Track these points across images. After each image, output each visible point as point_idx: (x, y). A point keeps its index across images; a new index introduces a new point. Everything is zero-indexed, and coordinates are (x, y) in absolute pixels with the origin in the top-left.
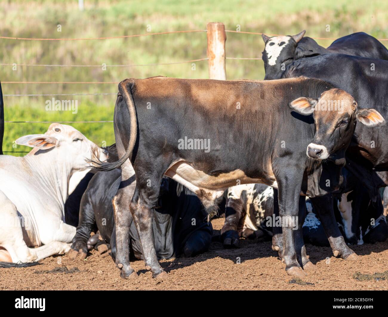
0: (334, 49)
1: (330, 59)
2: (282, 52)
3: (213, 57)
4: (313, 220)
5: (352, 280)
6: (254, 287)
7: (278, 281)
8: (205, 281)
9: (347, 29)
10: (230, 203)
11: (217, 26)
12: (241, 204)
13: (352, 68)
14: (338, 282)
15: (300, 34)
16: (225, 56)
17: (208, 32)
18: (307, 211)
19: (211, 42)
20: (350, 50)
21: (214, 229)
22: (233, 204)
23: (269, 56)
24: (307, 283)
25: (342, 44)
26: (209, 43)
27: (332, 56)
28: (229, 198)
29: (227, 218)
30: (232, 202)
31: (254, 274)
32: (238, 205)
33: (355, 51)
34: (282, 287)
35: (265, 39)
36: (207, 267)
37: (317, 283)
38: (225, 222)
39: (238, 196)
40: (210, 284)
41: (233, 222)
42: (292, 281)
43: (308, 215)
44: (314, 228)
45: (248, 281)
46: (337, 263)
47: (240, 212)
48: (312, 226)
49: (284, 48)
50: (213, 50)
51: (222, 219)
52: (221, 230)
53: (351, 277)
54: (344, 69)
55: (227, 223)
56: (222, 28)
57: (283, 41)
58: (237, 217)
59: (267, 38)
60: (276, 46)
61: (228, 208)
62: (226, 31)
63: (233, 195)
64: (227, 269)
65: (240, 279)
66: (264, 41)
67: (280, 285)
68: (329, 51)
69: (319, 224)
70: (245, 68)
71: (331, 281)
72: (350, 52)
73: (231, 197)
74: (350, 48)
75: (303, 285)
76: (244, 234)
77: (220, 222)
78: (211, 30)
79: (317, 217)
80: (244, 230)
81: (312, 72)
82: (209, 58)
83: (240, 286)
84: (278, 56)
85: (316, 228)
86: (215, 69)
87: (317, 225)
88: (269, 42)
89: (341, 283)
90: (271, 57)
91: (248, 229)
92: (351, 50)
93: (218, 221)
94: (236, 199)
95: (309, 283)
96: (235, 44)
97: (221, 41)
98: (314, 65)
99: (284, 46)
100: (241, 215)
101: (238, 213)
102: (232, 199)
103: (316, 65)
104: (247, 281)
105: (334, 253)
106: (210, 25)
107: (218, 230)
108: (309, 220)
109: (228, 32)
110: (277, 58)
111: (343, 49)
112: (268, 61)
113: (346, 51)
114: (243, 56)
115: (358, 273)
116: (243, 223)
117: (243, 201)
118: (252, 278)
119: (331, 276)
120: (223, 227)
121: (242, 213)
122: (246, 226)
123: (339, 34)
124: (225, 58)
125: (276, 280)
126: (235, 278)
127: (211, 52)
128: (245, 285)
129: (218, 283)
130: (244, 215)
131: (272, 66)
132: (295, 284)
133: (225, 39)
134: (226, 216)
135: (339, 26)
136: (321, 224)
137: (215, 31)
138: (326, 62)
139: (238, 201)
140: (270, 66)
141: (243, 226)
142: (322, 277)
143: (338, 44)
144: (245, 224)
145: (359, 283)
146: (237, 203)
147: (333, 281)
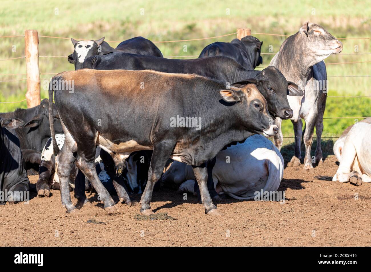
0: (121, 49)
1: (117, 57)
2: (88, 52)
3: (30, 56)
4: (105, 176)
5: (134, 220)
6: (61, 226)
7: (79, 221)
8: (24, 222)
9: (130, 35)
10: (43, 164)
11: (32, 32)
12: (51, 165)
13: (133, 63)
14: (123, 221)
15: (101, 39)
16: (38, 55)
17: (25, 37)
18: (100, 169)
19: (27, 45)
20: (132, 50)
21: (30, 183)
22: (46, 165)
23: (79, 55)
24: (100, 222)
25: (127, 45)
26: (26, 45)
27: (118, 54)
28: (42, 160)
29: (41, 174)
30: (44, 163)
31: (61, 216)
32: (49, 165)
33: (137, 50)
34: (82, 225)
35: (74, 42)
36: (26, 211)
37: (108, 222)
38: (39, 178)
39: (49, 159)
40: (28, 224)
41: (45, 178)
42: (89, 221)
43: (101, 172)
44: (105, 182)
45: (57, 221)
46: (122, 207)
47: (50, 170)
48: (104, 180)
49: (90, 50)
50: (29, 50)
51: (37, 175)
52: (36, 184)
53: (132, 218)
54: (127, 64)
55: (41, 178)
56: (36, 34)
57: (89, 45)
58: (48, 173)
59: (75, 41)
60: (83, 48)
61: (41, 167)
62: (39, 36)
63: (45, 158)
64: (41, 212)
65: (50, 220)
66: (73, 44)
67: (80, 224)
68: (118, 50)
69: (109, 179)
70: (54, 63)
71: (118, 221)
72: (133, 52)
73: (43, 159)
74: (133, 48)
75: (97, 224)
76: (53, 186)
77: (35, 178)
78: (28, 36)
79: (107, 173)
80: (53, 184)
81: (104, 66)
82: (26, 56)
83: (50, 225)
84: (86, 56)
85: (107, 182)
86: (31, 64)
87: (107, 179)
88: (78, 45)
89: (125, 222)
90: (80, 56)
91: (56, 183)
92: (134, 50)
93: (34, 177)
94: (48, 161)
95: (102, 222)
96: (47, 46)
97: (35, 43)
98: (105, 61)
99: (90, 48)
100: (51, 172)
101: (49, 171)
102: (44, 161)
103: (106, 61)
104: (55, 221)
105: (120, 200)
106: (27, 32)
107: (34, 184)
108: (102, 175)
109: (40, 37)
110: (85, 57)
111: (127, 49)
112: (78, 59)
113: (130, 51)
114: (52, 55)
115: (138, 214)
116: (53, 178)
117: (52, 162)
118: (59, 219)
119: (118, 217)
120: (38, 182)
121: (52, 171)
122: (55, 180)
123: (124, 38)
124: (38, 56)
125: (77, 220)
126: (47, 219)
127: (28, 52)
128: (54, 224)
129: (34, 223)
130: (53, 173)
131: (82, 63)
132: (91, 223)
133: (38, 43)
134: (40, 173)
135: (124, 32)
136: (110, 179)
137: (31, 36)
138: (114, 59)
139: (49, 162)
140: (80, 63)
141: (53, 180)
142: (111, 218)
143: (124, 45)
144: (54, 179)
145: (139, 222)
146: (48, 163)
147: (119, 221)
